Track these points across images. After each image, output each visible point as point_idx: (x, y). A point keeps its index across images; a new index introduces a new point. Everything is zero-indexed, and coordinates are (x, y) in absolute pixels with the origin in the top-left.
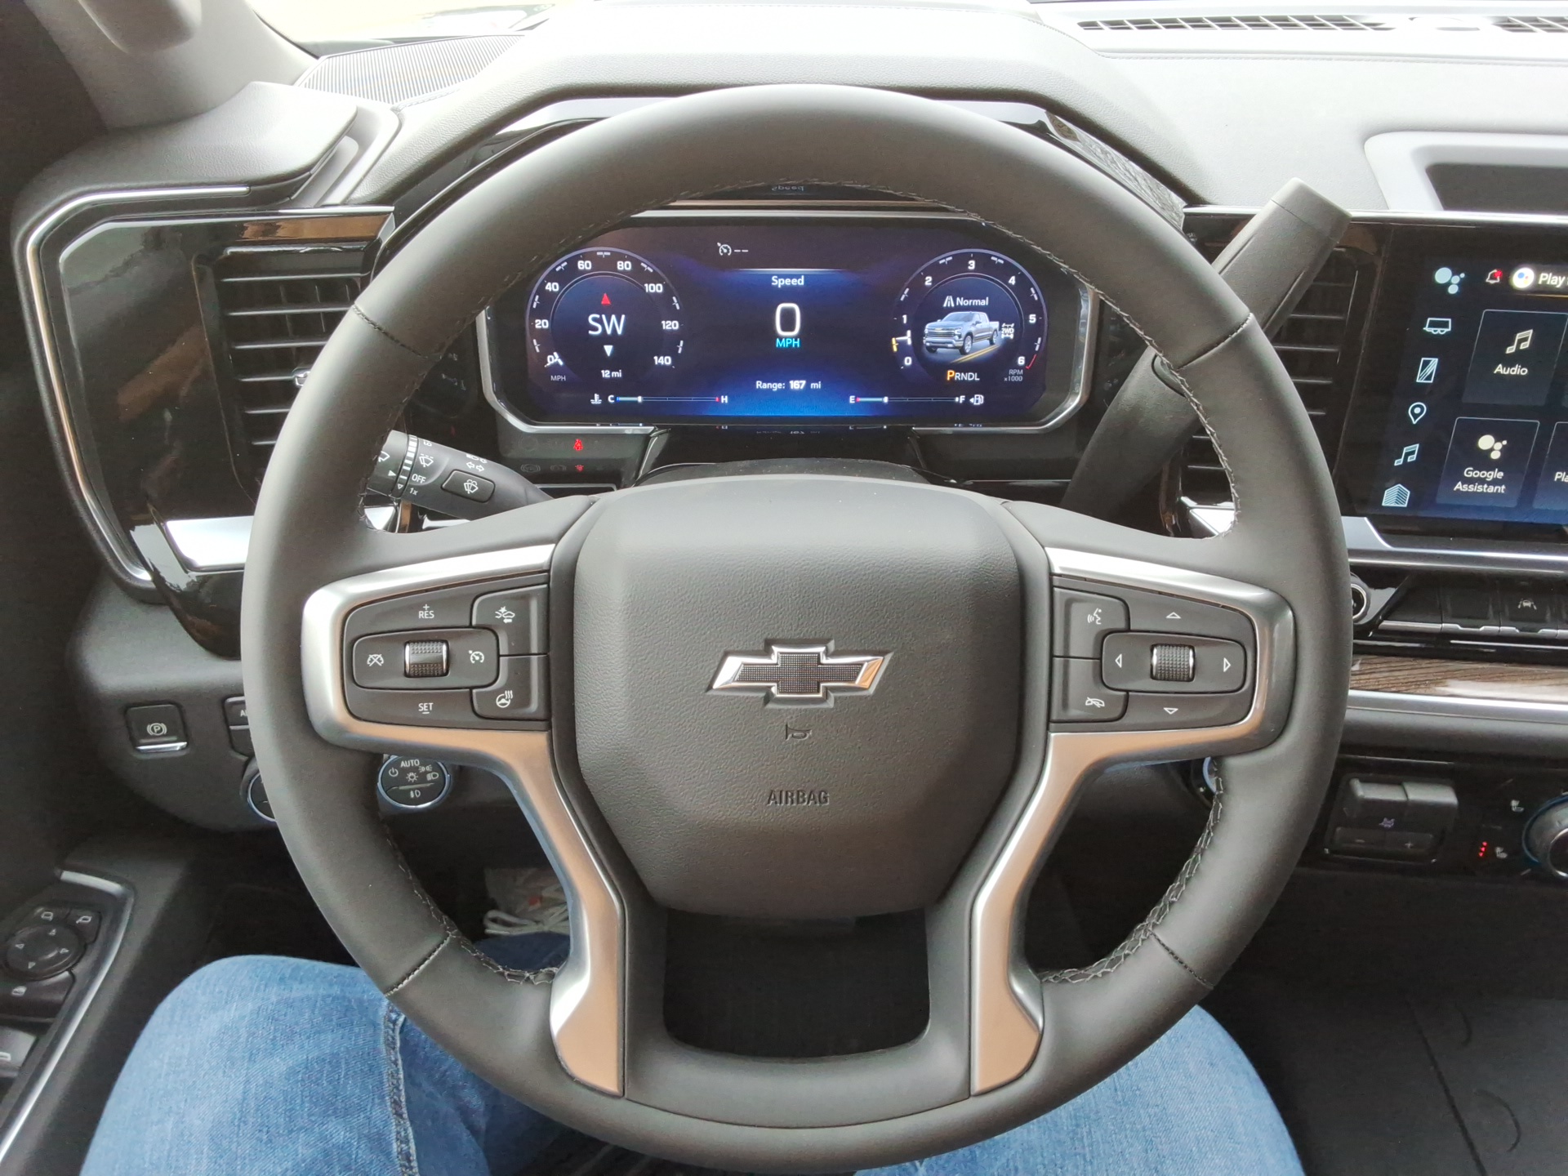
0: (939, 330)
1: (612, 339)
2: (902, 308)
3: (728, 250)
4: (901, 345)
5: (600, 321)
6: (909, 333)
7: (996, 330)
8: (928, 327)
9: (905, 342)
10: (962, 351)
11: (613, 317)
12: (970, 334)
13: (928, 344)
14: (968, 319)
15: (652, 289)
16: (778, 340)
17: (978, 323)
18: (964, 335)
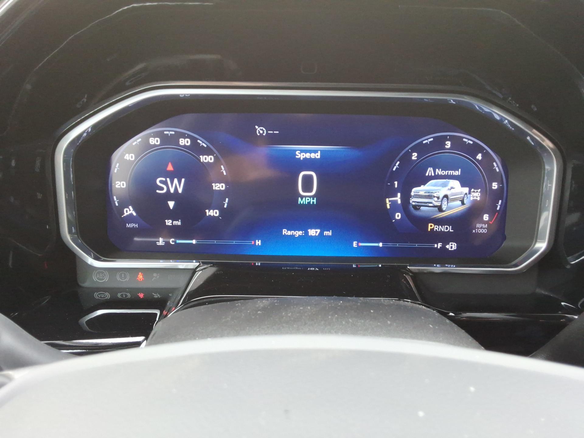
0: (422, 193)
1: (175, 196)
2: (394, 176)
3: (263, 131)
4: (393, 203)
5: (165, 183)
6: (399, 195)
7: (466, 194)
8: (414, 191)
9: (397, 201)
10: (440, 209)
11: (176, 181)
12: (446, 196)
13: (414, 204)
14: (445, 185)
15: (206, 159)
16: (300, 199)
17: (452, 188)
18: (441, 197)
